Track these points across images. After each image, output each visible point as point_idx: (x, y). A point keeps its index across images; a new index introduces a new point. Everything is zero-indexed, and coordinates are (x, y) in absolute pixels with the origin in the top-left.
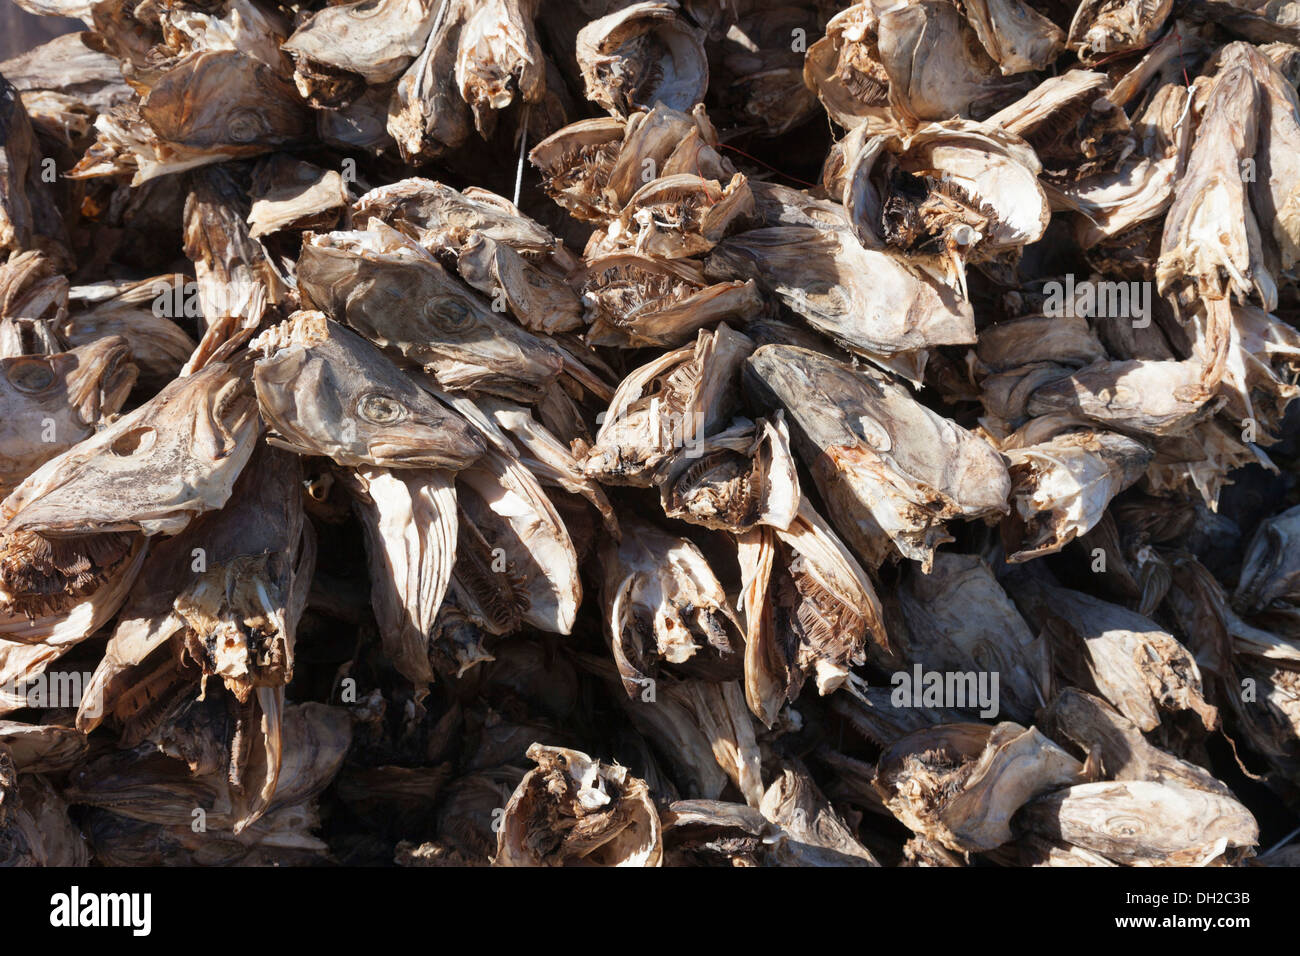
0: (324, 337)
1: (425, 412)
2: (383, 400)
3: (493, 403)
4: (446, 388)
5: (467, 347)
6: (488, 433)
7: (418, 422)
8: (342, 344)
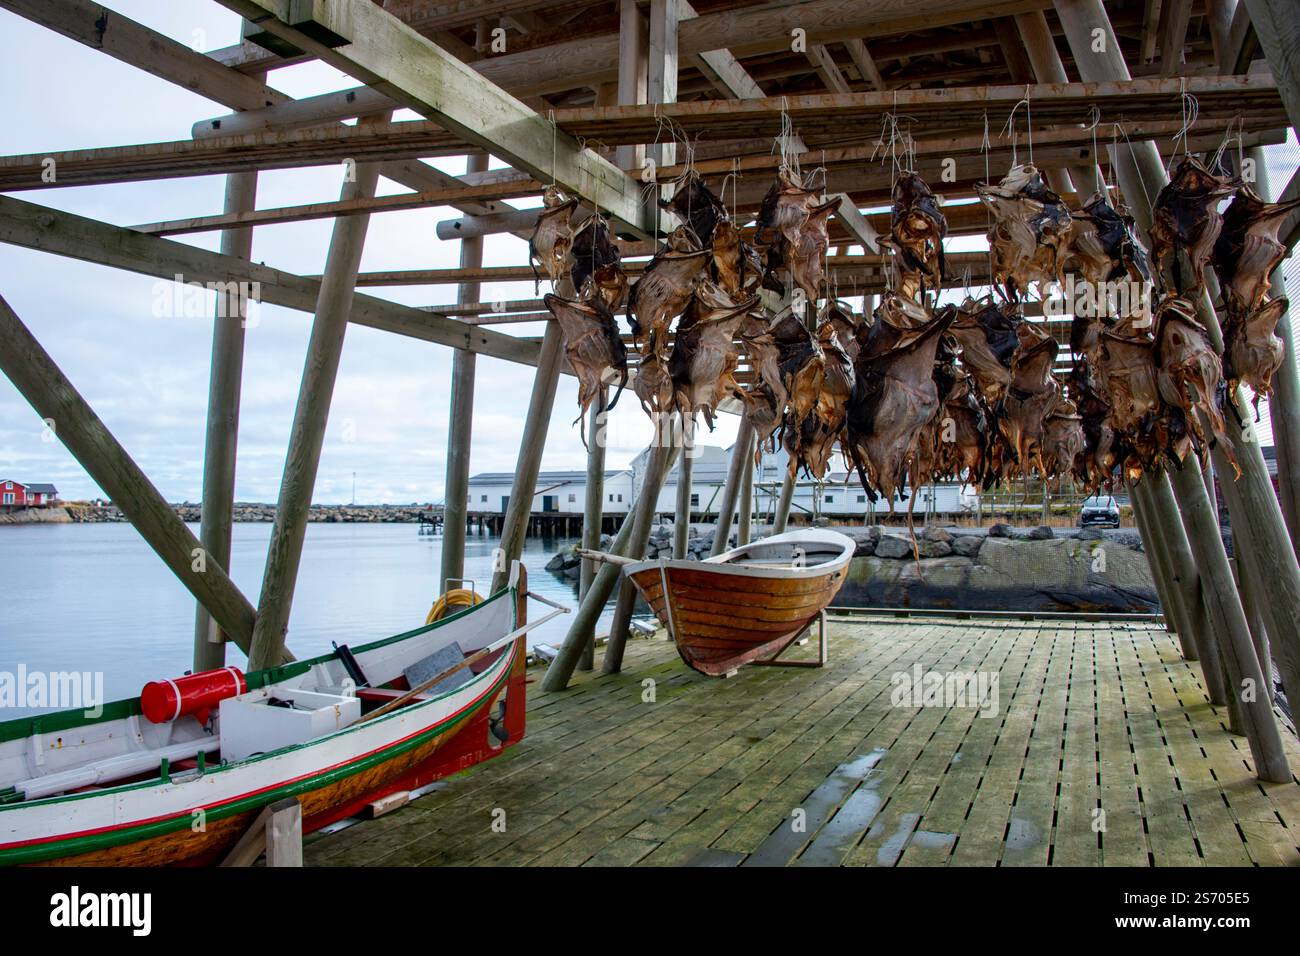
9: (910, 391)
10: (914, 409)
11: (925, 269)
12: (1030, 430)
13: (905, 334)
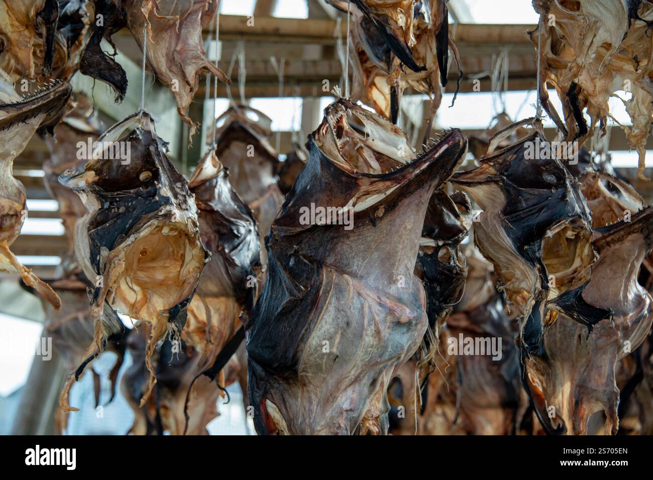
9: (371, 299)
10: (378, 332)
11: (410, 61)
12: (592, 385)
13: (365, 185)
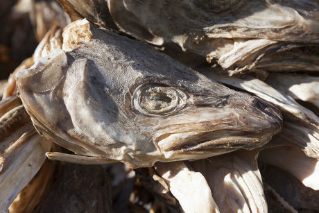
0: (87, 40)
1: (206, 93)
2: (158, 89)
3: (285, 79)
4: (231, 73)
5: (241, 23)
6: (281, 105)
7: (200, 105)
8: (107, 42)
